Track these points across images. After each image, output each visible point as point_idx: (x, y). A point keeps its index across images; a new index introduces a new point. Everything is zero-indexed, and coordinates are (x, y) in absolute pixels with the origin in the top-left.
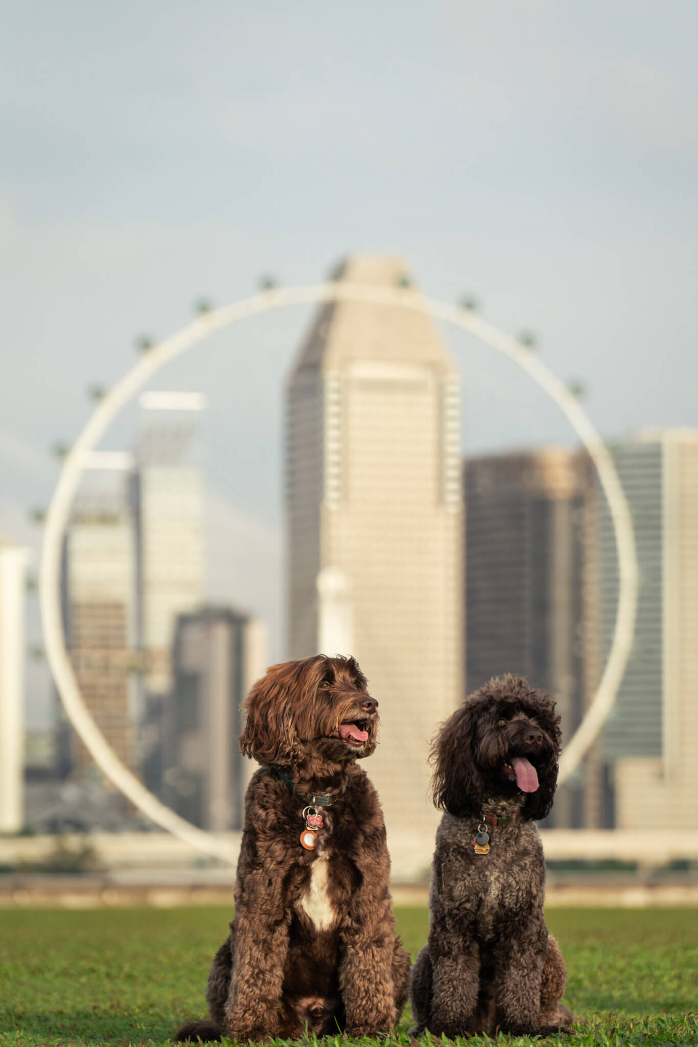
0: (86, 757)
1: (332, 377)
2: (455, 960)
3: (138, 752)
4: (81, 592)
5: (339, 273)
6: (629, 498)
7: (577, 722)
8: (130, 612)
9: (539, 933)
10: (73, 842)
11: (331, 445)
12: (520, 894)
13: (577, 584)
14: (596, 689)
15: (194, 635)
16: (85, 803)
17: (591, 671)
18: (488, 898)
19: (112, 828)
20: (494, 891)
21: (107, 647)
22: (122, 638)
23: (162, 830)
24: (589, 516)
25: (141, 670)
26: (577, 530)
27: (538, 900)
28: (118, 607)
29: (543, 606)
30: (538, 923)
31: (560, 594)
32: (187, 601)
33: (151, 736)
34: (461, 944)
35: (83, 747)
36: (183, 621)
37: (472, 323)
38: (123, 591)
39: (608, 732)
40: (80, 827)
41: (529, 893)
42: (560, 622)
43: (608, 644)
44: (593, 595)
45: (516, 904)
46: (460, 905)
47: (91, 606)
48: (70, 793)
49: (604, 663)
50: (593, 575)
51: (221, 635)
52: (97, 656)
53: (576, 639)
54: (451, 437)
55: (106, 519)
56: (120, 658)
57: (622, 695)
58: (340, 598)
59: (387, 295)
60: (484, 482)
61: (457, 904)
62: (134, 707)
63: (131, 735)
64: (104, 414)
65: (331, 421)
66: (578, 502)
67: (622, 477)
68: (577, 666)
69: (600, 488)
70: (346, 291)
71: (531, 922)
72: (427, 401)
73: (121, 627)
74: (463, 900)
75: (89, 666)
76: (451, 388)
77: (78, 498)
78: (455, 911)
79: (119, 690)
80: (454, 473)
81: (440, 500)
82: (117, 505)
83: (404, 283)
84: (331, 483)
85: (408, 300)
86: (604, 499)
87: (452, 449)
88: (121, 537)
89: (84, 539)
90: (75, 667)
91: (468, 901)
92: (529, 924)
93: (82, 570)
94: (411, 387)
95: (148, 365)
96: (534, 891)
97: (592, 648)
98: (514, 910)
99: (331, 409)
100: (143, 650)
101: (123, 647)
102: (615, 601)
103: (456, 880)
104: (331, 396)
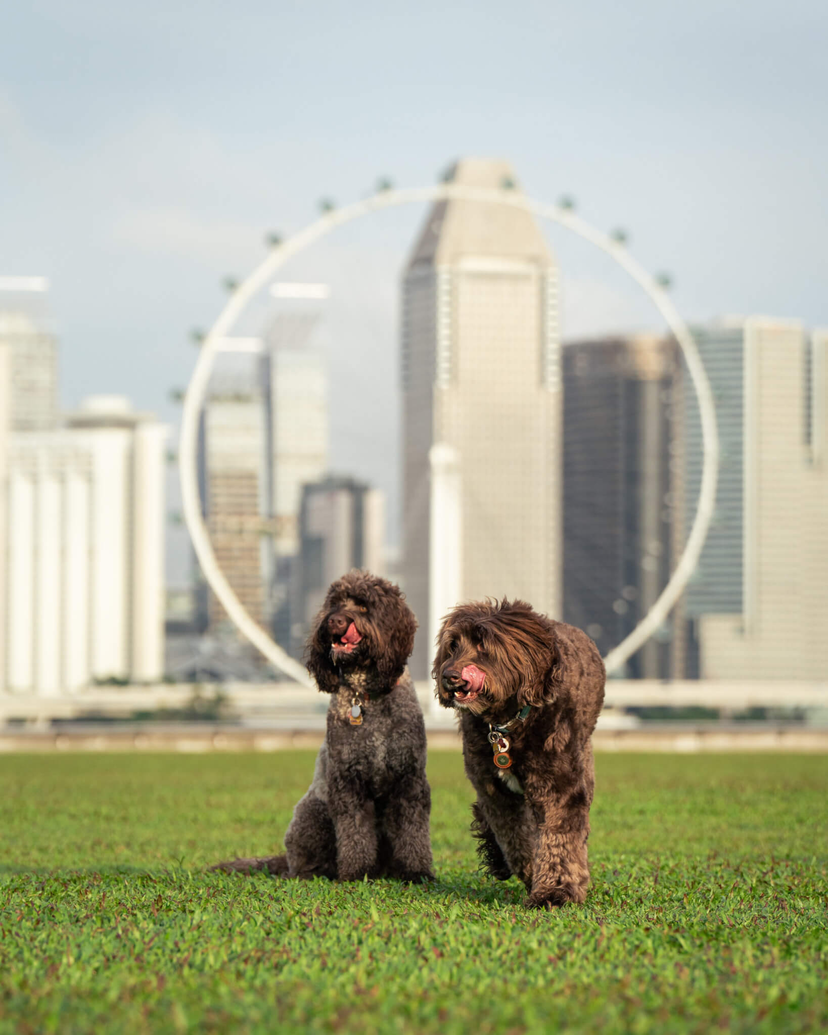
0: (222, 613)
1: (443, 269)
2: (353, 817)
3: (268, 610)
4: (215, 464)
5: (450, 175)
6: (710, 379)
7: (663, 582)
8: (262, 482)
9: (422, 792)
10: (209, 690)
11: (443, 332)
12: (403, 757)
13: (665, 457)
14: (682, 552)
15: (318, 502)
16: (220, 654)
17: (678, 536)
18: (375, 761)
19: (244, 677)
20: (381, 754)
21: (241, 514)
22: (255, 505)
23: (290, 679)
24: (677, 395)
25: (271, 535)
26: (665, 407)
27: (419, 762)
28: (251, 477)
29: (634, 477)
30: (421, 783)
31: (650, 466)
32: (312, 472)
33: (280, 593)
34: (356, 802)
35: (218, 604)
36: (308, 490)
37: (569, 220)
38: (255, 463)
39: (691, 591)
40: (215, 676)
41: (412, 756)
42: (650, 491)
43: (693, 511)
44: (679, 466)
45: (401, 766)
46: (350, 767)
47: (228, 477)
48: (206, 645)
49: (689, 529)
50: (679, 449)
51: (344, 501)
52: (233, 522)
53: (664, 507)
54: (551, 324)
55: (239, 398)
56: (252, 523)
57: (704, 557)
58: (449, 469)
59: (495, 195)
60: (581, 364)
61: (347, 766)
62: (266, 568)
63: (262, 593)
64: (237, 302)
65: (443, 309)
66: (666, 382)
67: (704, 361)
68: (665, 532)
69: (687, 370)
70: (455, 191)
71: (416, 782)
72: (530, 290)
73: (254, 496)
74: (353, 763)
75: (225, 531)
76: (551, 280)
77: (212, 379)
78: (346, 773)
79: (251, 552)
80: (553, 357)
81: (542, 380)
82: (250, 387)
83: (508, 184)
84: (443, 365)
85: (512, 199)
86: (690, 380)
87: (551, 335)
88: (254, 414)
89: (219, 417)
90: (212, 531)
91: (358, 763)
92: (414, 784)
93: (217, 443)
94: (515, 278)
95: (275, 259)
96: (416, 755)
97: (678, 515)
98: (400, 772)
99: (443, 299)
100: (272, 516)
101: (255, 514)
102: (700, 472)
103: (342, 744)
104: (443, 286)
